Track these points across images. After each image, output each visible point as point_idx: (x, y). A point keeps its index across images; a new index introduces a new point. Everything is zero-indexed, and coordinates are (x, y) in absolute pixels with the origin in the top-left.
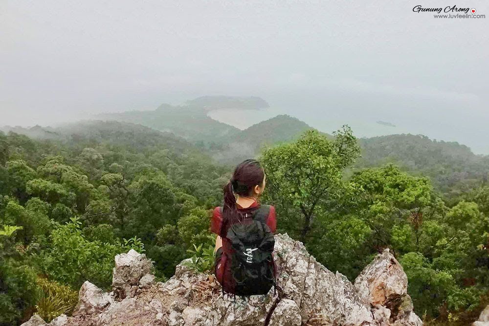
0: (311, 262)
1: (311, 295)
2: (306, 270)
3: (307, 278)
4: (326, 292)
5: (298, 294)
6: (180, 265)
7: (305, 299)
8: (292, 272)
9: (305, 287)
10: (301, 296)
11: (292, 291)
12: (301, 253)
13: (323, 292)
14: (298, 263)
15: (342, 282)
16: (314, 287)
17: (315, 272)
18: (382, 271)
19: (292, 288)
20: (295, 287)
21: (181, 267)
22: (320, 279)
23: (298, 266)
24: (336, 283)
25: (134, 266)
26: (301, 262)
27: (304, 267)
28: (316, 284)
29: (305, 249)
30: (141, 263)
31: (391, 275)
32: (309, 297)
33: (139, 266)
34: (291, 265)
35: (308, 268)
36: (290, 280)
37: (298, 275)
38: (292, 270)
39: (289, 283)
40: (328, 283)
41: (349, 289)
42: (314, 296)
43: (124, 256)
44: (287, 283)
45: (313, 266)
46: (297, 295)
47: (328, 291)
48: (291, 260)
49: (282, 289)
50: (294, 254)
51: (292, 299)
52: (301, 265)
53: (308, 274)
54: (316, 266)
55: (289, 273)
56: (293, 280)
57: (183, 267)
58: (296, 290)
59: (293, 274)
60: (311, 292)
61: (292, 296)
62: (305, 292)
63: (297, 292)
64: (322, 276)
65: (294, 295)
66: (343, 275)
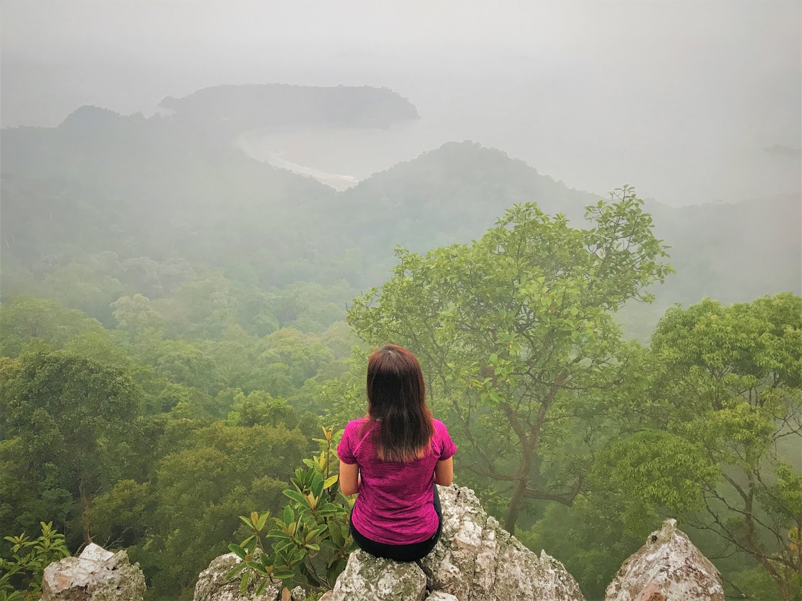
0: (490, 528)
1: (486, 587)
2: (478, 541)
3: (479, 555)
4: (517, 586)
5: (463, 584)
6: (207, 572)
7: (475, 594)
8: (450, 542)
9: (475, 572)
10: (468, 588)
11: (451, 577)
12: (468, 509)
13: (511, 586)
14: (462, 527)
15: (551, 571)
16: (493, 573)
17: (494, 546)
18: (658, 567)
19: (452, 571)
20: (457, 570)
21: (211, 576)
22: (504, 560)
23: (462, 531)
24: (538, 573)
25: (100, 585)
26: (469, 525)
27: (475, 536)
28: (496, 569)
29: (478, 502)
30: (117, 576)
31: (678, 580)
32: (483, 591)
33: (111, 582)
34: (450, 530)
35: (483, 537)
36: (448, 557)
37: (462, 548)
38: (451, 539)
39: (447, 563)
40: (522, 571)
41: (566, 589)
42: (492, 589)
43: (70, 564)
44: (443, 562)
45: (492, 535)
46: (461, 586)
47: (521, 585)
48: (449, 521)
49: (435, 573)
50: (455, 510)
51: (452, 593)
52: (468, 532)
53: (481, 548)
54: (499, 535)
55: (447, 544)
56: (452, 556)
57: (216, 574)
58: (459, 576)
59: (452, 545)
60: (486, 581)
61: (452, 587)
62: (475, 580)
63: (461, 579)
64: (511, 556)
65: (457, 585)
66: (554, 560)
